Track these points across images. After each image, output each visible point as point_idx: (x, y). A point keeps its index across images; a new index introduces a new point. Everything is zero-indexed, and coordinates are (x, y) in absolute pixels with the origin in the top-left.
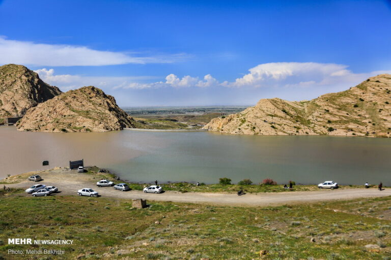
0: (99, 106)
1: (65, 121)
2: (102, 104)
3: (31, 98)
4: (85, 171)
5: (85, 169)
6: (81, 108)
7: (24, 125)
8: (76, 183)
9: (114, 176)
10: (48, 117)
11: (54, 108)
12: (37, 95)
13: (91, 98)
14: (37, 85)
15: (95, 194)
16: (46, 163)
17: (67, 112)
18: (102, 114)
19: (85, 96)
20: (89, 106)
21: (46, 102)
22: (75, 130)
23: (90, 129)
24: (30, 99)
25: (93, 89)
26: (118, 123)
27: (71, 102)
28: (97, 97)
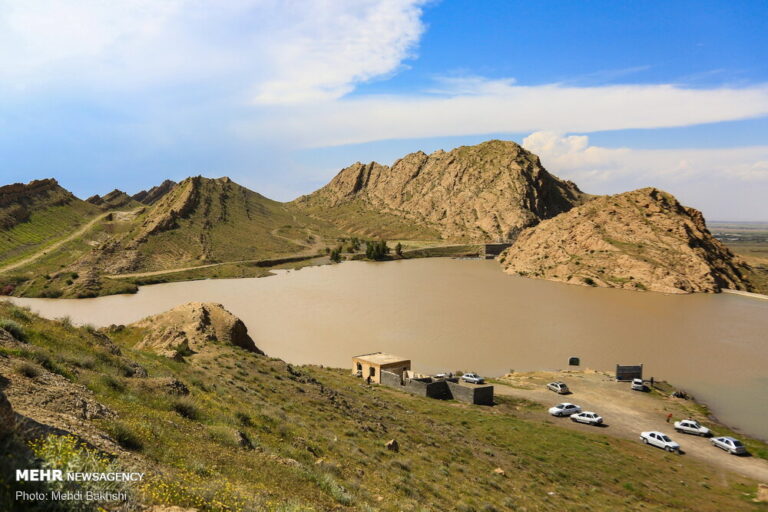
0: (666, 235)
1: (592, 263)
2: (675, 230)
3: (526, 207)
4: (645, 390)
5: (644, 384)
6: (626, 237)
7: (514, 261)
8: (632, 413)
9: (706, 412)
10: (560, 251)
11: (573, 234)
12: (537, 200)
13: (648, 215)
14: (537, 180)
15: (676, 448)
16: (574, 362)
17: (598, 244)
18: (673, 254)
19: (637, 211)
20: (643, 234)
21: (554, 219)
22: (613, 284)
23: (645, 284)
24: (524, 210)
25: (654, 194)
26: (709, 276)
27: (605, 223)
28: (663, 215)
